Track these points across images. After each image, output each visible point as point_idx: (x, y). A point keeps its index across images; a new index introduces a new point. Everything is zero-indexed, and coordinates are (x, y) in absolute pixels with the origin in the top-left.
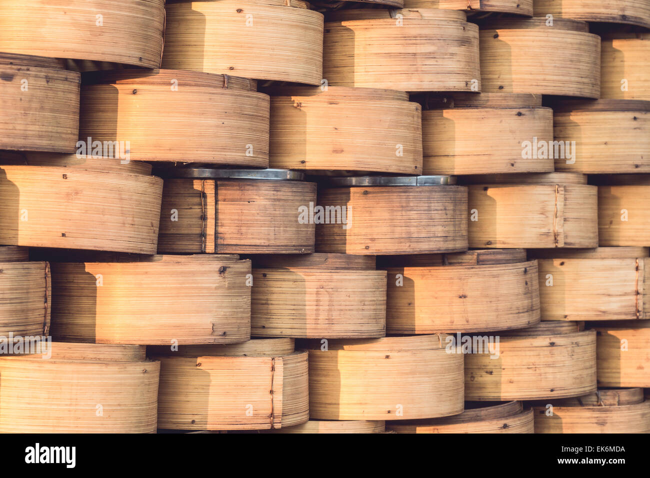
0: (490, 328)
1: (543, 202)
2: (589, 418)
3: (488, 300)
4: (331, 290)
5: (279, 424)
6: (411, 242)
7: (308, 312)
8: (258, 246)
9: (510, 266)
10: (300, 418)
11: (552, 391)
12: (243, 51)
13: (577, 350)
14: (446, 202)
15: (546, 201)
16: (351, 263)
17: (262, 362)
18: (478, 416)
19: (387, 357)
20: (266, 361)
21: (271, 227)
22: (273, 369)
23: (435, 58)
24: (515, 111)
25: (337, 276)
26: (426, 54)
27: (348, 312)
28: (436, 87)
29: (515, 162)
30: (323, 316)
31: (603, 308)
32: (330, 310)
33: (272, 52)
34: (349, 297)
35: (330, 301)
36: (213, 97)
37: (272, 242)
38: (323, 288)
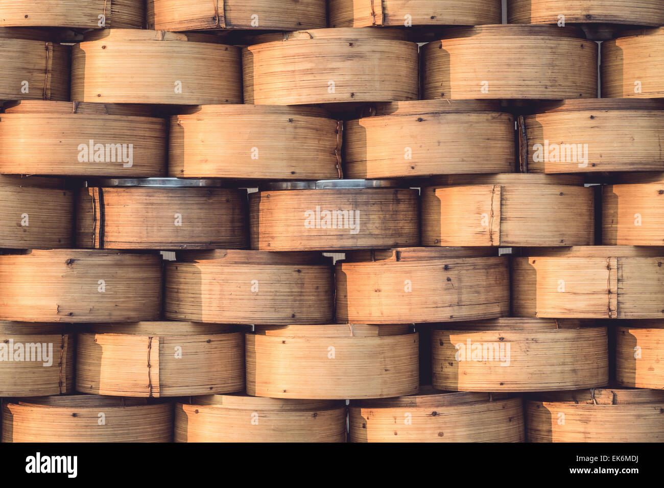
0: (403, 320)
1: (479, 202)
2: (572, 415)
3: (400, 294)
4: (221, 281)
5: (157, 394)
6: (302, 240)
7: (203, 300)
8: (131, 242)
9: (424, 263)
10: (193, 390)
11: (502, 384)
12: (107, 80)
13: (534, 345)
14: (341, 204)
15: (482, 201)
16: (251, 258)
17: (140, 340)
18: (413, 403)
19: (284, 342)
20: (144, 339)
21: (143, 227)
22: (150, 347)
23: (312, 74)
24: (416, 118)
25: (227, 269)
26: (304, 70)
27: (239, 301)
28: (314, 99)
29: (416, 165)
30: (215, 304)
31: (568, 306)
32: (221, 299)
33: (131, 80)
34: (240, 287)
35: (221, 291)
36: (51, 120)
37: (145, 240)
38: (215, 280)
